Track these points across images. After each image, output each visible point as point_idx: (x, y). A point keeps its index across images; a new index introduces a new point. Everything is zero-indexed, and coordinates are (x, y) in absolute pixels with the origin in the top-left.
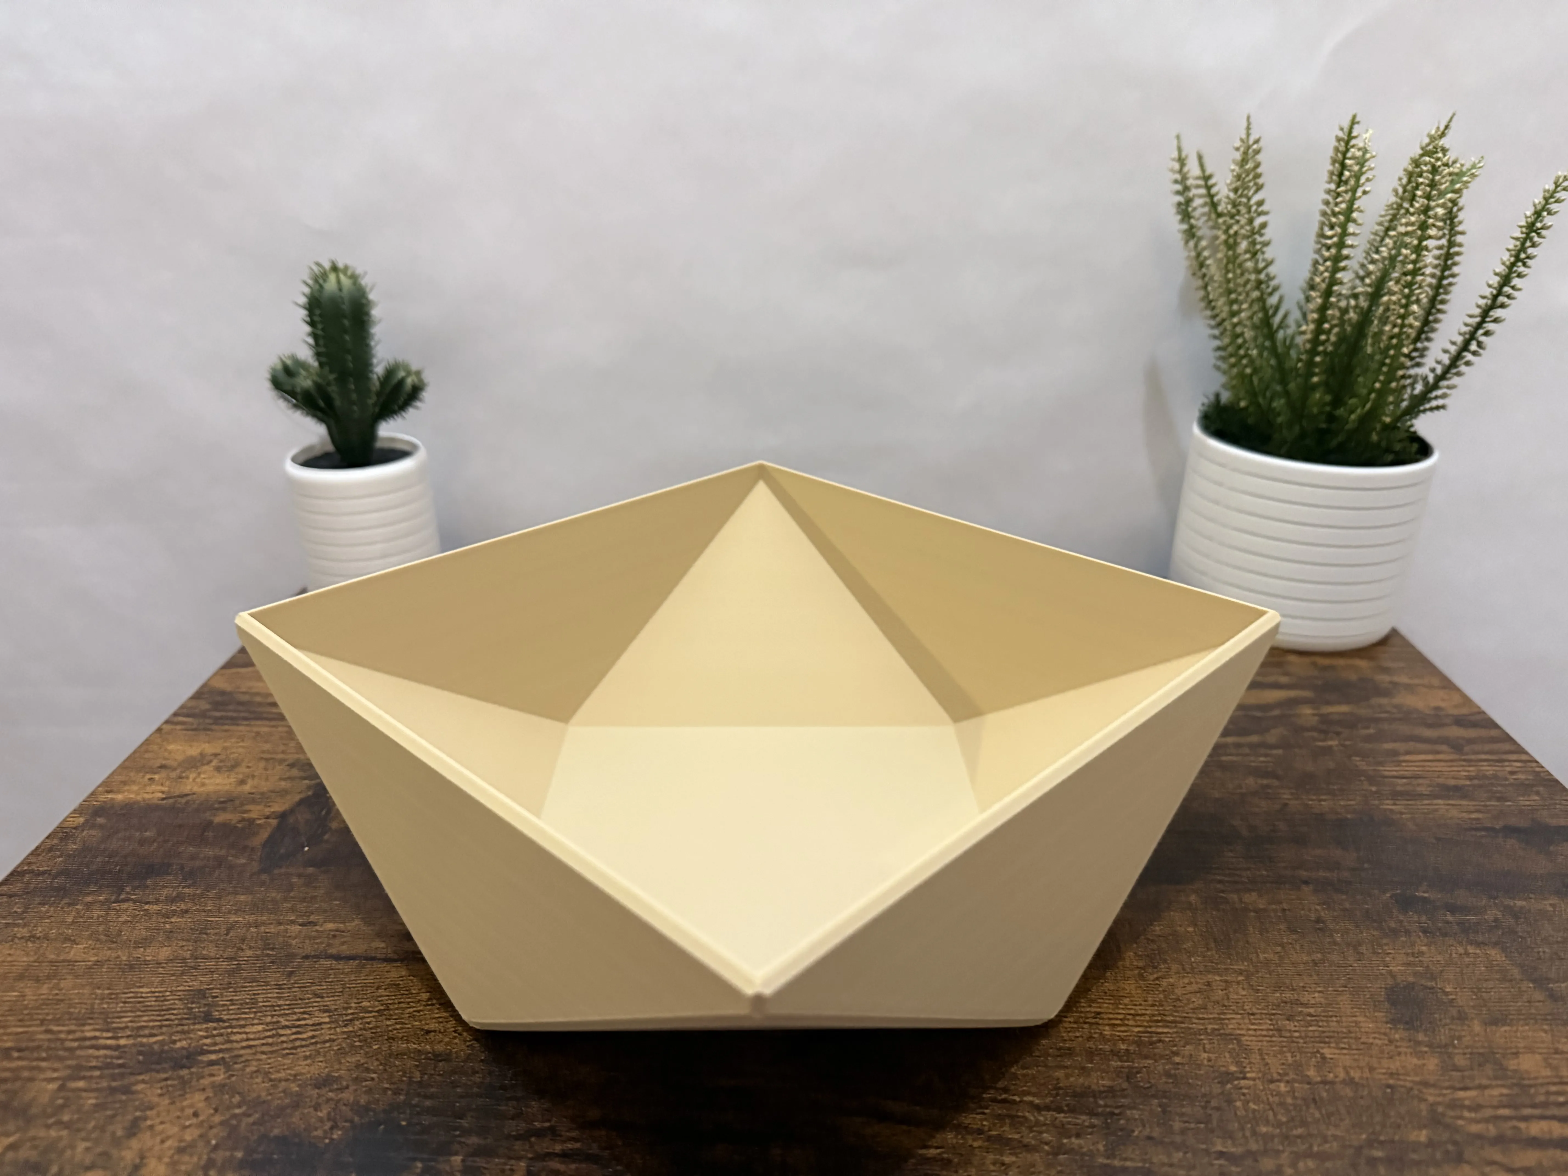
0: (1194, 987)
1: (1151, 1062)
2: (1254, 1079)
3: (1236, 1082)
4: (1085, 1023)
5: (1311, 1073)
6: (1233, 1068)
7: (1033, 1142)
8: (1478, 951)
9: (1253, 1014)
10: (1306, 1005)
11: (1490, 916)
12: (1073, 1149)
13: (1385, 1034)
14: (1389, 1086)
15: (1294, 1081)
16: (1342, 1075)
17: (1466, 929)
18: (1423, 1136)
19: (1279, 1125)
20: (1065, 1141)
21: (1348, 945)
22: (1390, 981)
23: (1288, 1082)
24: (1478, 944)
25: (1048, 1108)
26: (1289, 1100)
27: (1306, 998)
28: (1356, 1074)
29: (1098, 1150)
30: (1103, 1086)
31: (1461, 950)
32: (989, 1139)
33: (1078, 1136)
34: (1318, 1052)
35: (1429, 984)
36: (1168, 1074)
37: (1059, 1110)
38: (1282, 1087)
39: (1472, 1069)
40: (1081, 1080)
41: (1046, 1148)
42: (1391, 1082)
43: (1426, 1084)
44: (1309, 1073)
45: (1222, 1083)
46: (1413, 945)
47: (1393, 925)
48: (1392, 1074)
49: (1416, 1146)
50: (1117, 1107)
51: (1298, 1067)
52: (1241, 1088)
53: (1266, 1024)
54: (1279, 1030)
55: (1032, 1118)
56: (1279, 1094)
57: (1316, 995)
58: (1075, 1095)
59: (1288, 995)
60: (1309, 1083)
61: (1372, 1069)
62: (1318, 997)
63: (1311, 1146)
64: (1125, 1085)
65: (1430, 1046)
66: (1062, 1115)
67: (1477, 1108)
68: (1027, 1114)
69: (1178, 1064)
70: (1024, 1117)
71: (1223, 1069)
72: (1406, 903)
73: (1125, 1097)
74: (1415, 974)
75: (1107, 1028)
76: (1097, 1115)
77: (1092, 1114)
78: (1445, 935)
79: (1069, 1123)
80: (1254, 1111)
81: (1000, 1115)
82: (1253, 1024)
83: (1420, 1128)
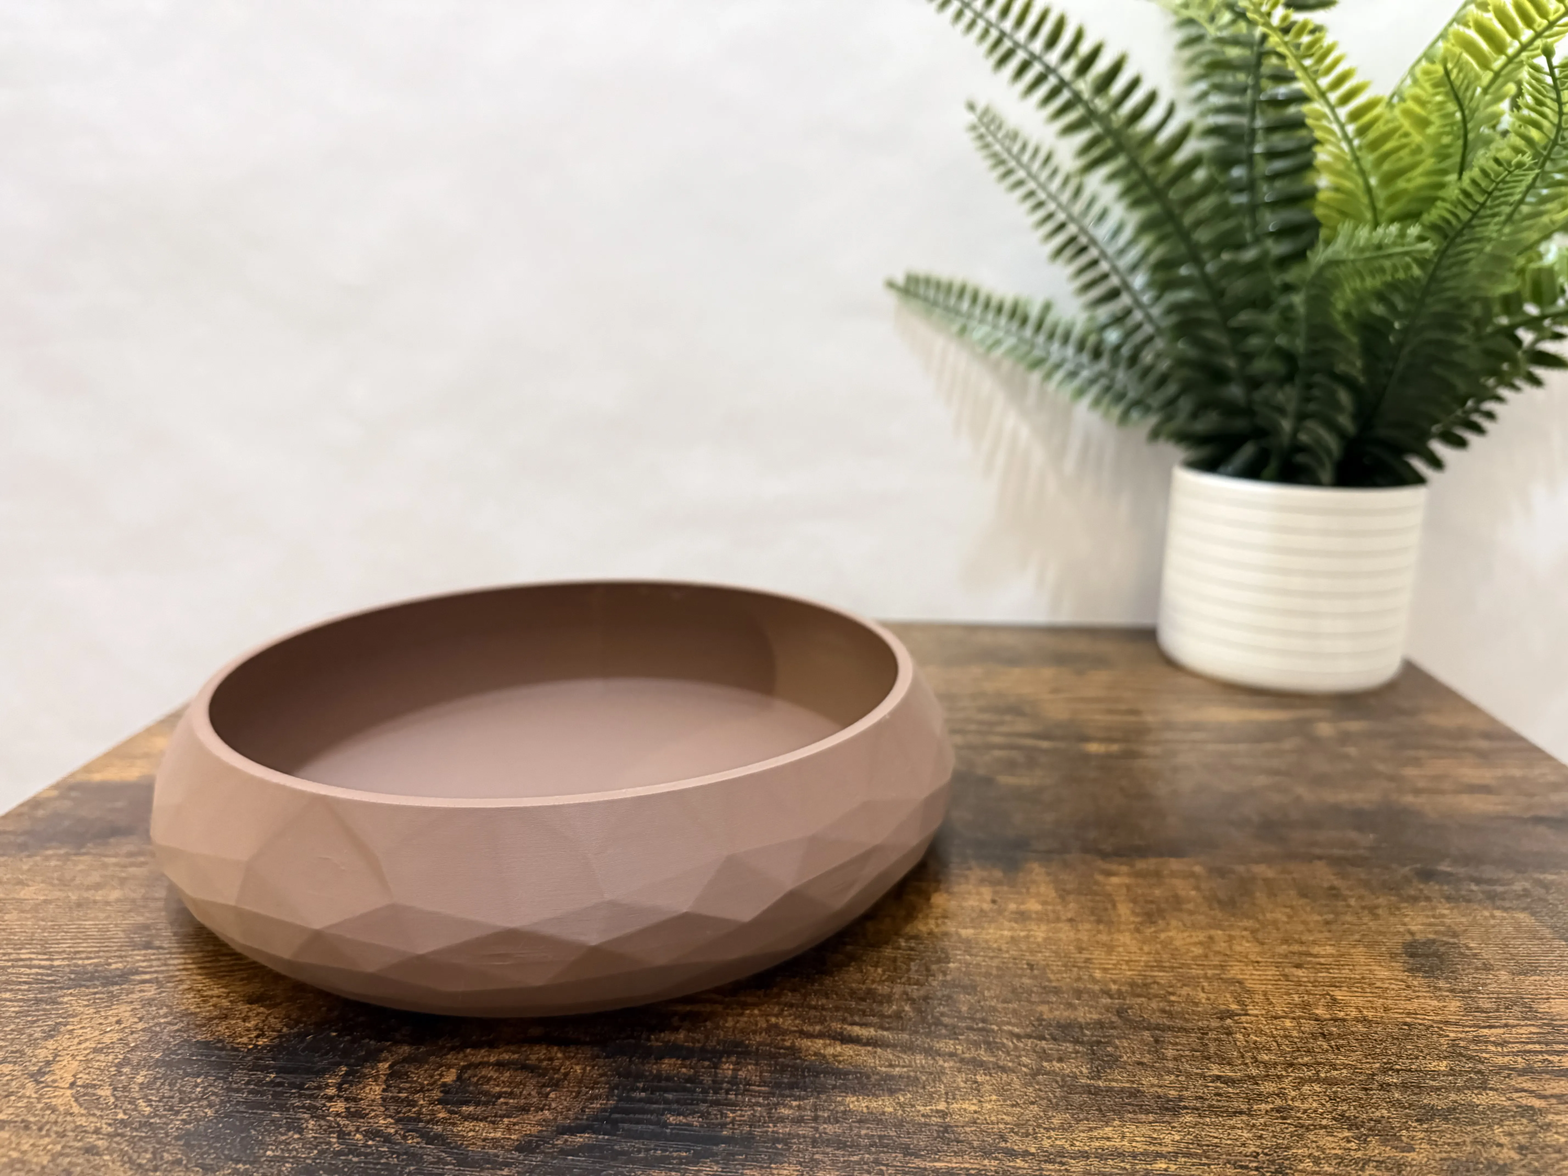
0: (1195, 939)
1: (1143, 999)
2: (1257, 1016)
3: (1236, 1018)
4: (1074, 966)
5: (1320, 1011)
6: (1234, 1007)
7: (1010, 1064)
8: (1505, 915)
9: (1258, 962)
10: (1316, 956)
11: (1518, 887)
12: (1054, 1071)
13: (1402, 981)
14: (1405, 1024)
15: (1300, 1017)
16: (1354, 1013)
17: (1492, 898)
18: (1443, 1066)
19: (1283, 1054)
20: (1045, 1064)
21: (1363, 908)
22: (1408, 938)
23: (1294, 1018)
24: (1505, 909)
25: (1029, 1036)
26: (1295, 1033)
27: (1316, 950)
28: (1370, 1014)
29: (1081, 1072)
30: (1091, 1019)
31: (1487, 913)
32: (962, 1060)
33: (1060, 1060)
34: (1328, 994)
35: (1452, 940)
36: (1162, 1010)
37: (1042, 1038)
38: (1288, 1023)
39: (1497, 1011)
40: (1066, 1014)
41: (1024, 1069)
42: (1408, 1020)
43: (1447, 1023)
44: (1317, 1012)
45: (1222, 1019)
46: (1434, 908)
47: (1412, 892)
48: (1409, 1014)
49: (1435, 1074)
50: (1104, 1037)
51: (1305, 1006)
52: (1241, 1023)
53: (1272, 972)
54: (1285, 976)
55: (1010, 1044)
56: (1285, 1029)
57: (1328, 947)
58: (1059, 1026)
59: (1296, 948)
60: (1316, 1020)
61: (1386, 1009)
62: (1329, 950)
63: (1318, 1072)
64: (1114, 1019)
65: (1452, 991)
66: (1044, 1042)
67: (1504, 1043)
68: (1005, 1041)
69: (1174, 1002)
70: (1003, 1045)
71: (1222, 1007)
72: (1427, 875)
73: (1114, 1028)
74: (1436, 933)
75: (1097, 971)
76: (1082, 1043)
77: (1076, 1042)
78: (1469, 901)
79: (1051, 1049)
80: (1255, 1042)
81: (975, 1041)
82: (1257, 970)
83: (1440, 1059)
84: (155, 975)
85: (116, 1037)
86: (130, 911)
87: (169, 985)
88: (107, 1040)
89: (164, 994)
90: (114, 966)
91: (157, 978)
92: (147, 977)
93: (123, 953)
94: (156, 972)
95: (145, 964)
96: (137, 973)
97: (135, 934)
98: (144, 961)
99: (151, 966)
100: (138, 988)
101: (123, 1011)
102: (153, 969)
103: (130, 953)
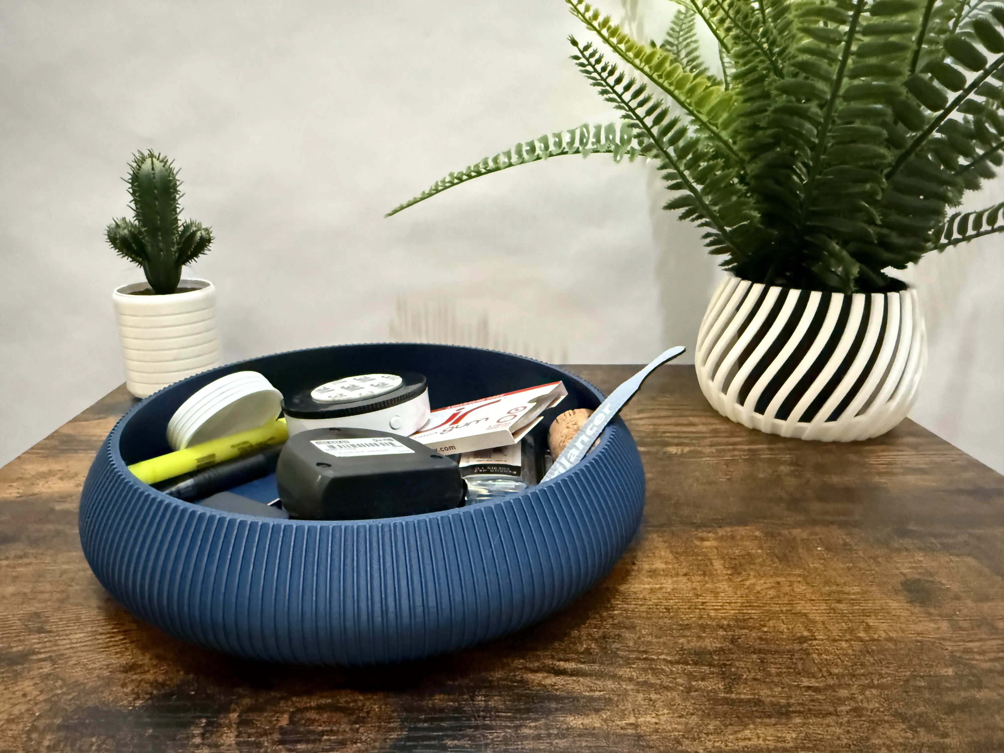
0: (768, 585)
1: (746, 631)
2: (822, 640)
3: (810, 642)
4: (696, 609)
5: (862, 634)
6: (806, 634)
7: (671, 685)
8: (958, 559)
9: (813, 600)
10: (848, 594)
11: (961, 538)
12: (701, 688)
13: (907, 610)
14: (918, 641)
15: (851, 640)
16: (884, 635)
17: (946, 548)
18: (950, 671)
19: (846, 667)
20: (694, 683)
21: (870, 558)
22: (902, 578)
23: (847, 641)
24: (958, 555)
25: (678, 663)
26: (850, 652)
27: (847, 589)
28: (893, 635)
29: (719, 688)
30: (716, 647)
31: (947, 559)
32: (638, 683)
33: (703, 679)
34: (863, 622)
35: (930, 579)
36: (761, 639)
37: (687, 664)
38: (844, 644)
39: (973, 629)
40: (699, 644)
41: (681, 688)
42: (919, 638)
43: (944, 639)
44: (859, 635)
45: (801, 643)
46: (913, 556)
47: (896, 545)
48: (918, 634)
49: (947, 678)
50: (728, 660)
51: (851, 631)
52: (814, 646)
53: (823, 606)
54: (834, 609)
55: (667, 669)
56: (842, 649)
57: (855, 588)
58: (696, 653)
59: (834, 588)
60: (862, 641)
61: (903, 631)
62: (857, 589)
63: (872, 680)
64: (731, 646)
65: (940, 616)
66: (689, 667)
67: (983, 653)
68: (663, 667)
69: (766, 632)
70: (662, 669)
71: (799, 635)
72: (903, 533)
73: (733, 653)
74: (920, 573)
75: (712, 611)
76: (714, 666)
77: (710, 665)
78: (933, 550)
79: (695, 671)
80: (826, 660)
81: (644, 668)
82: (814, 606)
83: (946, 666)
84: (48, 655)
85: (23, 708)
86: (23, 603)
87: (60, 662)
88: (16, 711)
89: (57, 670)
90: (15, 650)
91: (50, 657)
92: (43, 656)
93: (22, 638)
94: (48, 652)
95: (40, 646)
96: (34, 653)
97: (29, 621)
98: (38, 643)
99: (46, 647)
100: (36, 665)
101: (27, 685)
102: (47, 650)
103: (27, 637)
